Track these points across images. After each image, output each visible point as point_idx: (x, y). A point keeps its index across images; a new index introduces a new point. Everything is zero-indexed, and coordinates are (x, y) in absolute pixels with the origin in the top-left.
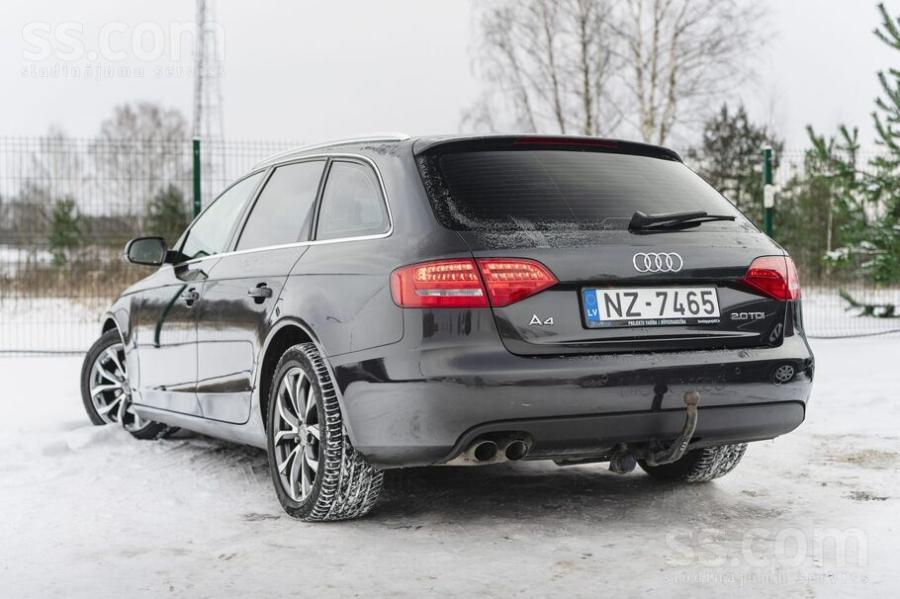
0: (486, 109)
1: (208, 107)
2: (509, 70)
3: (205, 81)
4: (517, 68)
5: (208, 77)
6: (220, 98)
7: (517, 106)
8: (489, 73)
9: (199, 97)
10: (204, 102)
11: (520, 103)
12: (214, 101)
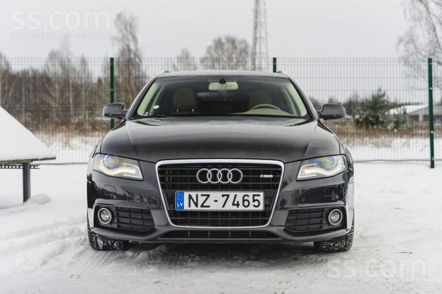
0: (412, 35)
1: (260, 38)
2: (425, 14)
3: (259, 25)
4: (430, 13)
5: (260, 22)
6: (266, 33)
7: (429, 34)
8: (414, 16)
9: (255, 33)
10: (258, 35)
11: (431, 32)
12: (263, 35)
